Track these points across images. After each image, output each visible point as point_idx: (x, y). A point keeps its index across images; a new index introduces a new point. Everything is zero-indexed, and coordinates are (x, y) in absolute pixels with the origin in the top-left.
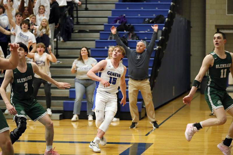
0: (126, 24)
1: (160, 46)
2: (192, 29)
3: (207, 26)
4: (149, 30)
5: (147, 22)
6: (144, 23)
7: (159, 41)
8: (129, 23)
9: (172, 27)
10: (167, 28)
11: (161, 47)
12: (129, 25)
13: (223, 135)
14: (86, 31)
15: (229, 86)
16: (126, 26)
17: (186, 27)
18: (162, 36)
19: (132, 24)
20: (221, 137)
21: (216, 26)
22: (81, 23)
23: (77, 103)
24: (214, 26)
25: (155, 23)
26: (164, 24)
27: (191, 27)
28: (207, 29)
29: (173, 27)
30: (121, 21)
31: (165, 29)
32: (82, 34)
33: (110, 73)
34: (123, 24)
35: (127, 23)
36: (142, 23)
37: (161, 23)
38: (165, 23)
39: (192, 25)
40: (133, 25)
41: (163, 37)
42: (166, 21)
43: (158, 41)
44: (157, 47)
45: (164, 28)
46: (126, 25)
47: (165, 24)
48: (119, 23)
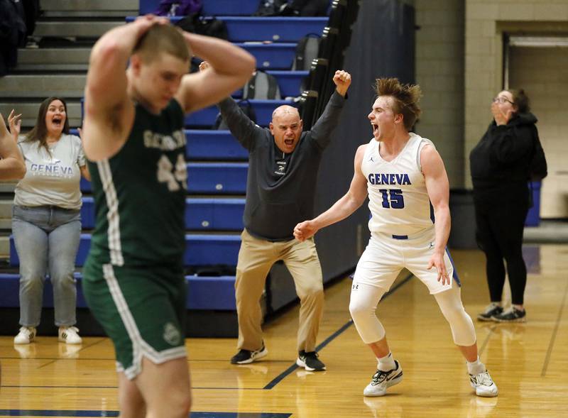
0: (201, 18)
1: (314, 89)
2: (419, 34)
3: (469, 25)
4: (276, 37)
5: (272, 12)
6: (261, 15)
7: (311, 72)
8: (209, 16)
9: (352, 27)
10: (336, 31)
11: (315, 94)
12: (209, 21)
13: (522, 384)
14: (68, 41)
15: (543, 224)
16: (202, 24)
17: (401, 29)
18: (319, 56)
19: (219, 18)
20: (518, 390)
21: (499, 23)
22: (50, 14)
23: (27, 290)
24: (493, 26)
25: (297, 12)
26: (327, 19)
27: (418, 28)
28: (469, 34)
29: (357, 27)
30: (185, 6)
31: (329, 34)
32: (53, 52)
33: (374, 177)
34: (188, 18)
35: (204, 16)
36: (255, 16)
37: (316, 15)
38: (329, 13)
39: (419, 19)
40: (224, 22)
41: (322, 59)
42: (333, 7)
43: (306, 72)
44: (304, 95)
45: (326, 30)
46: (201, 21)
47: (331, 16)
48: (177, 13)
